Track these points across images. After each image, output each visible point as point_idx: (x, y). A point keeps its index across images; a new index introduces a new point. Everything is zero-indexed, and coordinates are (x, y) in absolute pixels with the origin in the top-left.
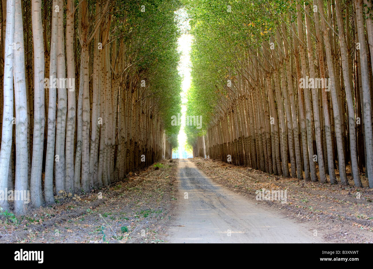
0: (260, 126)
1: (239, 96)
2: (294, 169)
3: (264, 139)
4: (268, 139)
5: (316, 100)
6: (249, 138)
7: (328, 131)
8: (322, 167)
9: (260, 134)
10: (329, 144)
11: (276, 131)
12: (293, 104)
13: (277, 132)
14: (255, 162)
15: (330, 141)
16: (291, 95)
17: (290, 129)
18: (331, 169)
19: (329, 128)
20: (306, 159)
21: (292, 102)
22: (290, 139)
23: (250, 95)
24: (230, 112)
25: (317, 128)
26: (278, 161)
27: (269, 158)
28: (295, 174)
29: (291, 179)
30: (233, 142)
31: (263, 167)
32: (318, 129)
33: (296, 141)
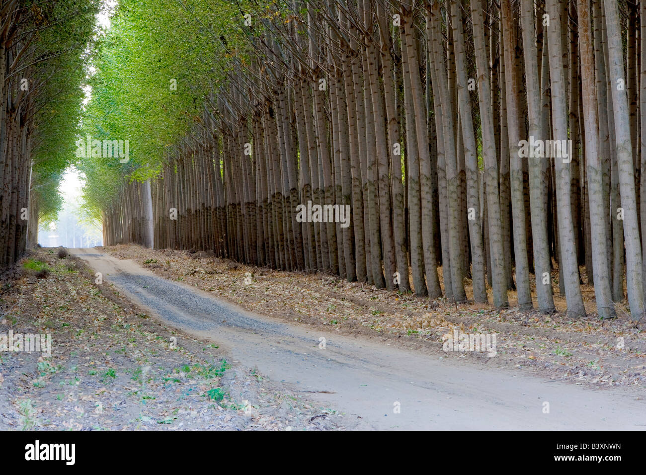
0: (370, 159)
1: (296, 69)
2: (479, 279)
3: (382, 196)
4: (396, 195)
5: (561, 96)
6: (328, 191)
7: (595, 181)
8: (573, 273)
9: (370, 182)
10: (596, 214)
11: (425, 176)
12: (487, 103)
13: (427, 179)
14: (348, 261)
15: (598, 206)
16: (481, 79)
17: (472, 173)
18: (599, 278)
19: (596, 172)
20: (520, 254)
21: (484, 98)
22: (472, 196)
23: (338, 70)
24: (258, 114)
25: (561, 172)
26: (428, 258)
27: (398, 248)
28: (482, 293)
29: (472, 308)
30: (266, 201)
31: (376, 273)
32: (563, 174)
33: (492, 202)
